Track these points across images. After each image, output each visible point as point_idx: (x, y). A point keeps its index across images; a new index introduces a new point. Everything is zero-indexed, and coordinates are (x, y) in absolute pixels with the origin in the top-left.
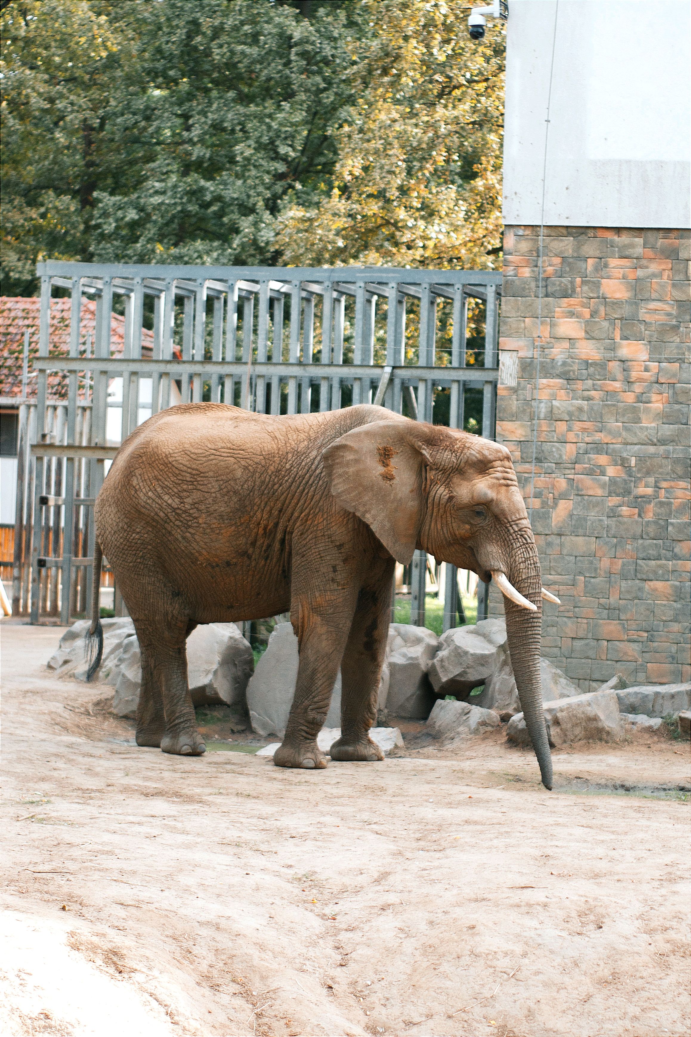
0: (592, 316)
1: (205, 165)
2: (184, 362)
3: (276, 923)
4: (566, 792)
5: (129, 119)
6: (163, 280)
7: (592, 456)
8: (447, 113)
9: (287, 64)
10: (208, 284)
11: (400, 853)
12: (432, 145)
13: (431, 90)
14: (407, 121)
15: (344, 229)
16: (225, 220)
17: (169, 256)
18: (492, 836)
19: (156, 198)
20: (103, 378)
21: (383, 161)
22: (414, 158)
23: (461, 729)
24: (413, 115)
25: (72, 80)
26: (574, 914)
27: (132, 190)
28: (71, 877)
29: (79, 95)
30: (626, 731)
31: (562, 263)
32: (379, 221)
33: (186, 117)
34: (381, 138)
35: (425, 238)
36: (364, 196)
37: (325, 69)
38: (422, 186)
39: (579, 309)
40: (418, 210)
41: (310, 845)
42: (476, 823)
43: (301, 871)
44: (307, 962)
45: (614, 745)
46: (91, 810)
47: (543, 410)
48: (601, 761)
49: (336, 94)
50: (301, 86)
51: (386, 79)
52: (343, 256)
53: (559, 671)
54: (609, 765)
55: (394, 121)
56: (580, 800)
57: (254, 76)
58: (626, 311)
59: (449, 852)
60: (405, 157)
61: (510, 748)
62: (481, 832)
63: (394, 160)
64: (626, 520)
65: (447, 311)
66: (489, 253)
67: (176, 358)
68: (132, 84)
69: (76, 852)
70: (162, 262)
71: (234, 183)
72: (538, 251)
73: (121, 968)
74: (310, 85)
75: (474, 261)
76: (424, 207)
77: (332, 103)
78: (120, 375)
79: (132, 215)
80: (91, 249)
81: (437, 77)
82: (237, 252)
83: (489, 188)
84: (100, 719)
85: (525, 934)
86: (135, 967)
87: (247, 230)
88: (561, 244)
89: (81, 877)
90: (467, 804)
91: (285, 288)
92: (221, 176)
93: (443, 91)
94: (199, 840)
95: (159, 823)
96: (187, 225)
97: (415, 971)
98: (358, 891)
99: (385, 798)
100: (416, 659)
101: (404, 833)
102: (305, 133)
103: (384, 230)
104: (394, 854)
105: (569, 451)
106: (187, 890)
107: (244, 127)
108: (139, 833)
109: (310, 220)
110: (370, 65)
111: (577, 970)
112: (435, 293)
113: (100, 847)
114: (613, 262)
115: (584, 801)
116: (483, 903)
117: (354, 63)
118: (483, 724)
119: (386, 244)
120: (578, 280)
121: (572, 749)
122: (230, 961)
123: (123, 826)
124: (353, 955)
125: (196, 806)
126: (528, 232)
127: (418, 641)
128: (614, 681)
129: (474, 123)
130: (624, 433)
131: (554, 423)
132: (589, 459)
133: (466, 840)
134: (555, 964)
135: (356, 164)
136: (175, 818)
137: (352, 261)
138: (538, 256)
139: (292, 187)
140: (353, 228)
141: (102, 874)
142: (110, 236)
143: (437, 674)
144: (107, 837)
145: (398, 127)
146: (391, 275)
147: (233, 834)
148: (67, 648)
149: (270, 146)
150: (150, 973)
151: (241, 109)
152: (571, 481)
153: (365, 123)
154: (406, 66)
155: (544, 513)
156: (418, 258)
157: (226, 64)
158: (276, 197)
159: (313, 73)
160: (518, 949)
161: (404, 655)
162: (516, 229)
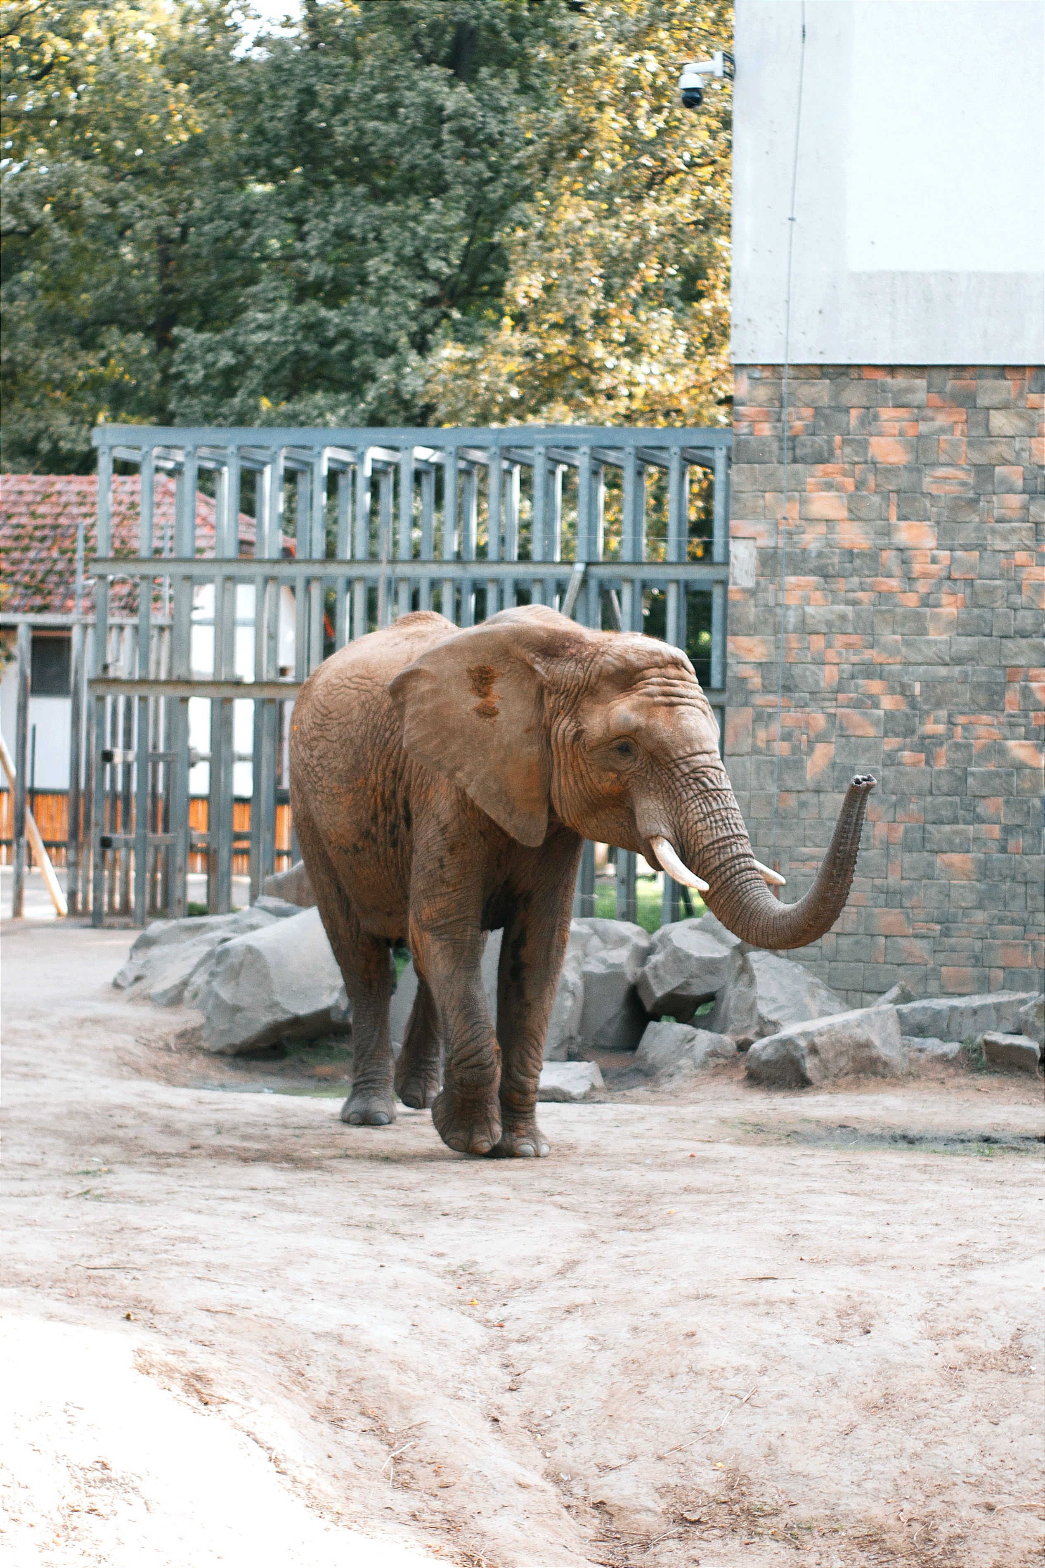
0: (857, 488)
1: (327, 287)
2: (298, 562)
3: (421, 1333)
4: (826, 1147)
5: (220, 226)
6: (267, 448)
7: (860, 682)
8: (659, 210)
9: (438, 145)
10: (328, 453)
11: (593, 1235)
12: (639, 255)
13: (636, 178)
14: (604, 222)
15: (520, 373)
16: (356, 363)
17: (279, 415)
18: (720, 1208)
19: (260, 335)
20: (187, 584)
21: (571, 278)
22: (615, 272)
23: (683, 1062)
24: (612, 212)
25: (141, 172)
26: (832, 1314)
27: (226, 323)
28: (138, 1274)
29: (150, 195)
30: (911, 1061)
31: (814, 416)
32: (568, 361)
33: (299, 221)
34: (568, 246)
35: (631, 383)
36: (545, 326)
37: (491, 151)
38: (626, 312)
39: (839, 479)
40: (621, 345)
41: (468, 1225)
42: (698, 1191)
43: (456, 1260)
44: (464, 1386)
45: (894, 1080)
46: (168, 1181)
47: (792, 619)
48: (876, 1103)
49: (507, 186)
50: (457, 175)
51: (574, 164)
52: (518, 411)
53: (817, 980)
54: (886, 1109)
55: (586, 222)
56: (845, 1158)
57: (393, 163)
58: (905, 480)
59: (659, 1231)
60: (602, 271)
61: (751, 1086)
62: (706, 1204)
63: (587, 275)
64: (908, 769)
65: (663, 484)
66: (720, 402)
67: (287, 554)
68: (224, 177)
69: (145, 1241)
70: (269, 423)
71: (366, 313)
72: (781, 400)
73: (207, 1399)
74: (470, 175)
75: (699, 413)
76: (630, 339)
77: (501, 198)
78: (211, 580)
79: (227, 358)
80: (172, 406)
81: (646, 160)
82: (373, 407)
83: (719, 312)
84: (185, 1056)
85: (764, 1343)
86: (226, 1396)
87: (385, 377)
88: (814, 390)
89: (152, 1274)
90: (687, 1166)
91: (434, 457)
92: (349, 302)
93: (653, 179)
94: (316, 1220)
95: (261, 1198)
96: (303, 371)
97: (612, 1396)
98: (534, 1286)
99: (574, 1158)
100: (619, 966)
101: (600, 1206)
102: (466, 240)
103: (574, 374)
104: (585, 1236)
105: (828, 676)
106: (298, 1289)
107: (379, 234)
108: (234, 1212)
109: (473, 361)
110: (550, 144)
111: (835, 1391)
112: (644, 459)
113: (179, 1233)
114: (886, 413)
115: (850, 1158)
116: (707, 1301)
117: (530, 142)
118: (714, 1054)
119: (578, 392)
120: (838, 439)
121: (836, 1087)
122: (357, 1386)
123: (212, 1203)
124: (528, 1376)
125: (313, 1175)
126: (767, 374)
127: (623, 941)
128: (894, 992)
129: (696, 223)
130: (904, 649)
131: (808, 637)
132: (857, 686)
133: (685, 1215)
134: (805, 1383)
135: (535, 283)
136: (283, 1191)
137: (530, 417)
138: (782, 407)
139: (447, 316)
140: (532, 372)
141: (180, 1269)
142: (197, 387)
143: (648, 987)
144: (189, 1219)
145: (591, 231)
146: (582, 436)
147: (363, 1212)
148: (141, 957)
149: (416, 261)
150: (246, 1404)
151: (375, 210)
152: (831, 717)
153: (546, 225)
154: (601, 145)
155: (795, 762)
156: (623, 411)
157: (354, 147)
158: (425, 330)
159: (474, 157)
160: (754, 1363)
161: (604, 962)
162: (749, 370)
